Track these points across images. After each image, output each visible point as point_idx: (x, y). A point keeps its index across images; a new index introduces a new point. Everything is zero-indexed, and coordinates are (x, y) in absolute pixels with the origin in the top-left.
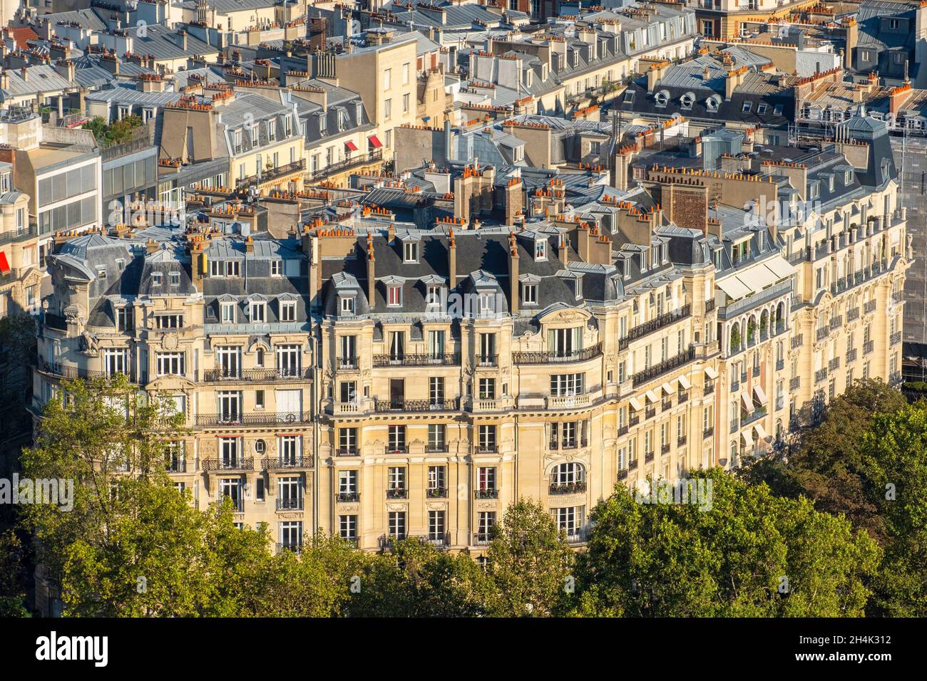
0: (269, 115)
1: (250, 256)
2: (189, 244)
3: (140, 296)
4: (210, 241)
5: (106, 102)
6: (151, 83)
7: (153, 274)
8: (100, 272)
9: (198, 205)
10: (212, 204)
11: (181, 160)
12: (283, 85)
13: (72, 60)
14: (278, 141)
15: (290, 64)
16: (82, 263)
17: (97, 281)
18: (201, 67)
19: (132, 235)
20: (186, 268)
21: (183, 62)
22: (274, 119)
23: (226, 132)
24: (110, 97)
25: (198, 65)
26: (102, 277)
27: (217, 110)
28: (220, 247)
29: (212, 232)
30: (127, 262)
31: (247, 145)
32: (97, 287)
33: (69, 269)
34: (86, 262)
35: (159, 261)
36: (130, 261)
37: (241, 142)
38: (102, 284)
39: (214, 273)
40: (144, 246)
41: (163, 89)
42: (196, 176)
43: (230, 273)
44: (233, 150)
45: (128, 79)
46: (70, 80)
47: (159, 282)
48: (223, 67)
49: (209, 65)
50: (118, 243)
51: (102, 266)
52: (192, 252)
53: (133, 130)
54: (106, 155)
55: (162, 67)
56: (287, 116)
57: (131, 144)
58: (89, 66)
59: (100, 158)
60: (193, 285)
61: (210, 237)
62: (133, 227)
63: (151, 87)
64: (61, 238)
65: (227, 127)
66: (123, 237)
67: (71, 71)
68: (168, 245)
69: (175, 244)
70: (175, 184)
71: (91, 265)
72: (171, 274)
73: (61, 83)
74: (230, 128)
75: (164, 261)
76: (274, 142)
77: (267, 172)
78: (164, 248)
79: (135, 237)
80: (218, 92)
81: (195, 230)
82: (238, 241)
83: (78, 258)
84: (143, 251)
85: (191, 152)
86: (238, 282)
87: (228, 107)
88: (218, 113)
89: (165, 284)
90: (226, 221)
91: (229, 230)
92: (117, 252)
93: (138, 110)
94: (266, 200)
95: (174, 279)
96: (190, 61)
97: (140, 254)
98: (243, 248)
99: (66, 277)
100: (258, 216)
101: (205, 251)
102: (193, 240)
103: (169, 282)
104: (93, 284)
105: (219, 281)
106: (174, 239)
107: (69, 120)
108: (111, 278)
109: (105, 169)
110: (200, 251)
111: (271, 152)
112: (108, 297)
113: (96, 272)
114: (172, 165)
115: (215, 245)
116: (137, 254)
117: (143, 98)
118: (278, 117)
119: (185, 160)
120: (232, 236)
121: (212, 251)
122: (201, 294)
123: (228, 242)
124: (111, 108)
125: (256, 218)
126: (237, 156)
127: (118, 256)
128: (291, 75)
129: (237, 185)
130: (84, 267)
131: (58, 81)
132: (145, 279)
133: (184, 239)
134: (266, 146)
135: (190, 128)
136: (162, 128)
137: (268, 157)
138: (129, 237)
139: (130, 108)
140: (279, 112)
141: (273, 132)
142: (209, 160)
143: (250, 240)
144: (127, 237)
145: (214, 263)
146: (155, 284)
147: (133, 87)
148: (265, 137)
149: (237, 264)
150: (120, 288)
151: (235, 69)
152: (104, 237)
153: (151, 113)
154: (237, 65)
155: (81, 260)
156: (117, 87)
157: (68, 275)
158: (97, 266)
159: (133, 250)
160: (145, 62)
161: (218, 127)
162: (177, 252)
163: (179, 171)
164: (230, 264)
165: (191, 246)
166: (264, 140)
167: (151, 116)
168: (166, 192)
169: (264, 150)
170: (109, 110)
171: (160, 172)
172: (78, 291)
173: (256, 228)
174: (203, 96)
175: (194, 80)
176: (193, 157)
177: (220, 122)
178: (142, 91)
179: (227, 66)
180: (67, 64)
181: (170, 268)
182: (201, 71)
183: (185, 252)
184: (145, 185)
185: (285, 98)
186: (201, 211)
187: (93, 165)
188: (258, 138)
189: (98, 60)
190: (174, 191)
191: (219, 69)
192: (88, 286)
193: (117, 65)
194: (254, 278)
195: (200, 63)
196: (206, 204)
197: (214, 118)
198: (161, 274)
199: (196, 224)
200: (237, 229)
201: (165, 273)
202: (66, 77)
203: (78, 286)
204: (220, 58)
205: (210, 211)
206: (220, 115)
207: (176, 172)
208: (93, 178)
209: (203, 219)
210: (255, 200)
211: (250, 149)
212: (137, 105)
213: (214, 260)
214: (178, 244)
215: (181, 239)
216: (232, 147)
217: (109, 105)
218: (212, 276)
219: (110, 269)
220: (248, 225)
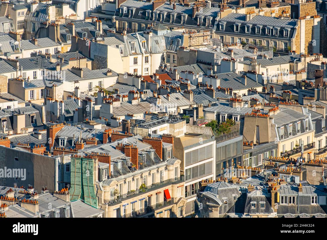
0: (297, 120)
1: (300, 194)
2: (270, 187)
3: (245, 214)
4: (280, 186)
5: (214, 112)
6: (237, 103)
7: (252, 203)
8: (225, 201)
9: (272, 167)
10: (279, 166)
11: (253, 143)
12: (302, 104)
13: (192, 90)
14: (302, 133)
15: (304, 93)
16: (216, 196)
17: (223, 207)
18: (255, 94)
19: (240, 182)
20: (269, 199)
21: (245, 91)
22: (300, 122)
23: (276, 128)
24: (216, 110)
25: (253, 93)
26: (225, 204)
27: (271, 117)
28: (285, 189)
29: (280, 181)
30: (238, 196)
31: (286, 135)
32: (223, 209)
33: (209, 199)
34: (217, 196)
35: (255, 196)
36: (240, 196)
37: (283, 133)
38: (225, 207)
39: (282, 203)
40: (247, 188)
41: (242, 106)
42: (261, 151)
43: (290, 202)
44: (279, 138)
45: (225, 101)
46: (191, 101)
47: (255, 207)
48: (266, 94)
49: (259, 93)
50: (234, 186)
51: (225, 198)
52: (271, 191)
53: (231, 127)
54: (218, 140)
55: (235, 94)
56: (306, 120)
57: (230, 134)
58: (200, 93)
59: (215, 141)
60: (272, 208)
61: (280, 183)
62: (240, 178)
63: (237, 105)
64: (204, 183)
65: (277, 126)
66: (235, 183)
67: (191, 96)
68: (259, 187)
69: (262, 187)
70: (251, 154)
71: (220, 197)
72: (261, 202)
73: (187, 102)
74: (278, 126)
75: (257, 196)
76: (300, 133)
77: (296, 149)
78: (257, 189)
79: (242, 183)
80: (271, 108)
81: (272, 180)
82: (294, 186)
83: (214, 194)
84: (246, 190)
85: (258, 138)
86: (295, 207)
87: (276, 116)
88: (272, 119)
89: (258, 208)
90: (287, 175)
91: (289, 180)
92: (233, 191)
93: (230, 117)
94: (306, 165)
95: (262, 205)
96: (249, 91)
97: (245, 192)
98: (297, 190)
99: (207, 203)
100: (303, 173)
101: (278, 190)
102: (272, 185)
103: (260, 207)
104: (221, 207)
105: (285, 207)
106: (261, 184)
107: (199, 122)
108: (230, 204)
109: (217, 147)
110: (275, 191)
111: (298, 139)
112: (229, 214)
113: (222, 201)
114: (249, 145)
115: (283, 188)
116: (243, 192)
117: (232, 110)
118: (302, 121)
119: (255, 143)
120: (290, 183)
121: (281, 191)
122: (276, 213)
123: (289, 186)
124: (216, 115)
125: (302, 174)
126: (282, 140)
127: (233, 193)
128: (306, 99)
129: (281, 155)
130: (217, 199)
131: (185, 101)
132: (247, 205)
133: (267, 184)
134: (296, 136)
135: (258, 126)
136: (243, 126)
137: (297, 141)
138: (239, 183)
139: (226, 116)
140: (302, 118)
141: (299, 128)
142: (267, 142)
143: (301, 185)
144: (238, 183)
145: (282, 197)
146: (253, 208)
147: (227, 105)
148: (295, 131)
149: (294, 198)
150: (234, 210)
151: (272, 95)
152: (226, 183)
153: (237, 118)
154: (273, 93)
155: (215, 195)
156: (219, 105)
157: (209, 202)
158: (223, 198)
159: (241, 190)
160: (228, 91)
161: (272, 126)
162: (264, 191)
163: (253, 148)
164: (290, 198)
165: (271, 188)
166: (294, 133)
167: (237, 120)
168: (247, 159)
169: (294, 137)
170: (215, 117)
171: (244, 149)
172: (213, 211)
173: (302, 179)
174: (263, 110)
175: (254, 101)
176: (259, 141)
177: (273, 123)
178: (232, 107)
179: (268, 94)
180: (189, 92)
181: (260, 200)
182: (256, 96)
183: (268, 191)
184: (237, 155)
185: (305, 111)
186: (274, 170)
187: (212, 145)
188: (291, 131)
189: (204, 90)
190: (250, 158)
191: (264, 95)
192: (219, 208)
193: (214, 93)
194: (302, 205)
195: (255, 92)
196: (276, 166)
197: (270, 121)
198: (255, 203)
199: (272, 177)
200: (293, 180)
201: (258, 202)
202: (189, 99)
203: (213, 208)
204: (264, 90)
205: (278, 170)
206: (273, 120)
207: (251, 149)
208: (211, 152)
209: (275, 174)
210: (300, 164)
211: (288, 137)
212: (229, 114)
213: (282, 196)
214: (264, 187)
215: (265, 185)
216: (279, 136)
217: (215, 114)
218: (281, 204)
219: (230, 200)
220: (299, 177)
